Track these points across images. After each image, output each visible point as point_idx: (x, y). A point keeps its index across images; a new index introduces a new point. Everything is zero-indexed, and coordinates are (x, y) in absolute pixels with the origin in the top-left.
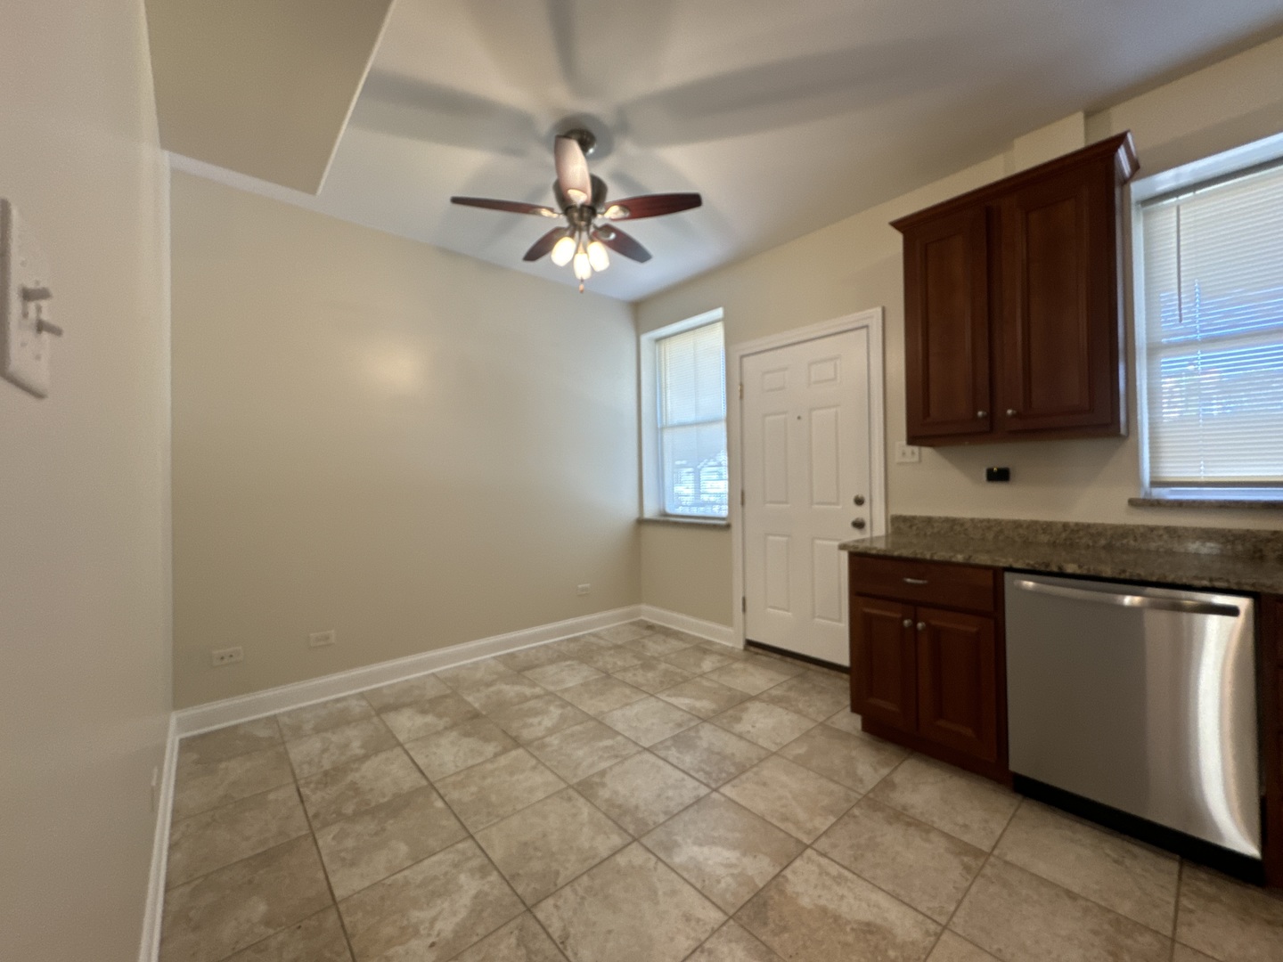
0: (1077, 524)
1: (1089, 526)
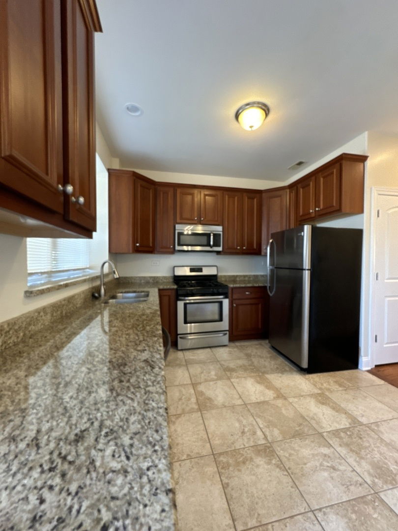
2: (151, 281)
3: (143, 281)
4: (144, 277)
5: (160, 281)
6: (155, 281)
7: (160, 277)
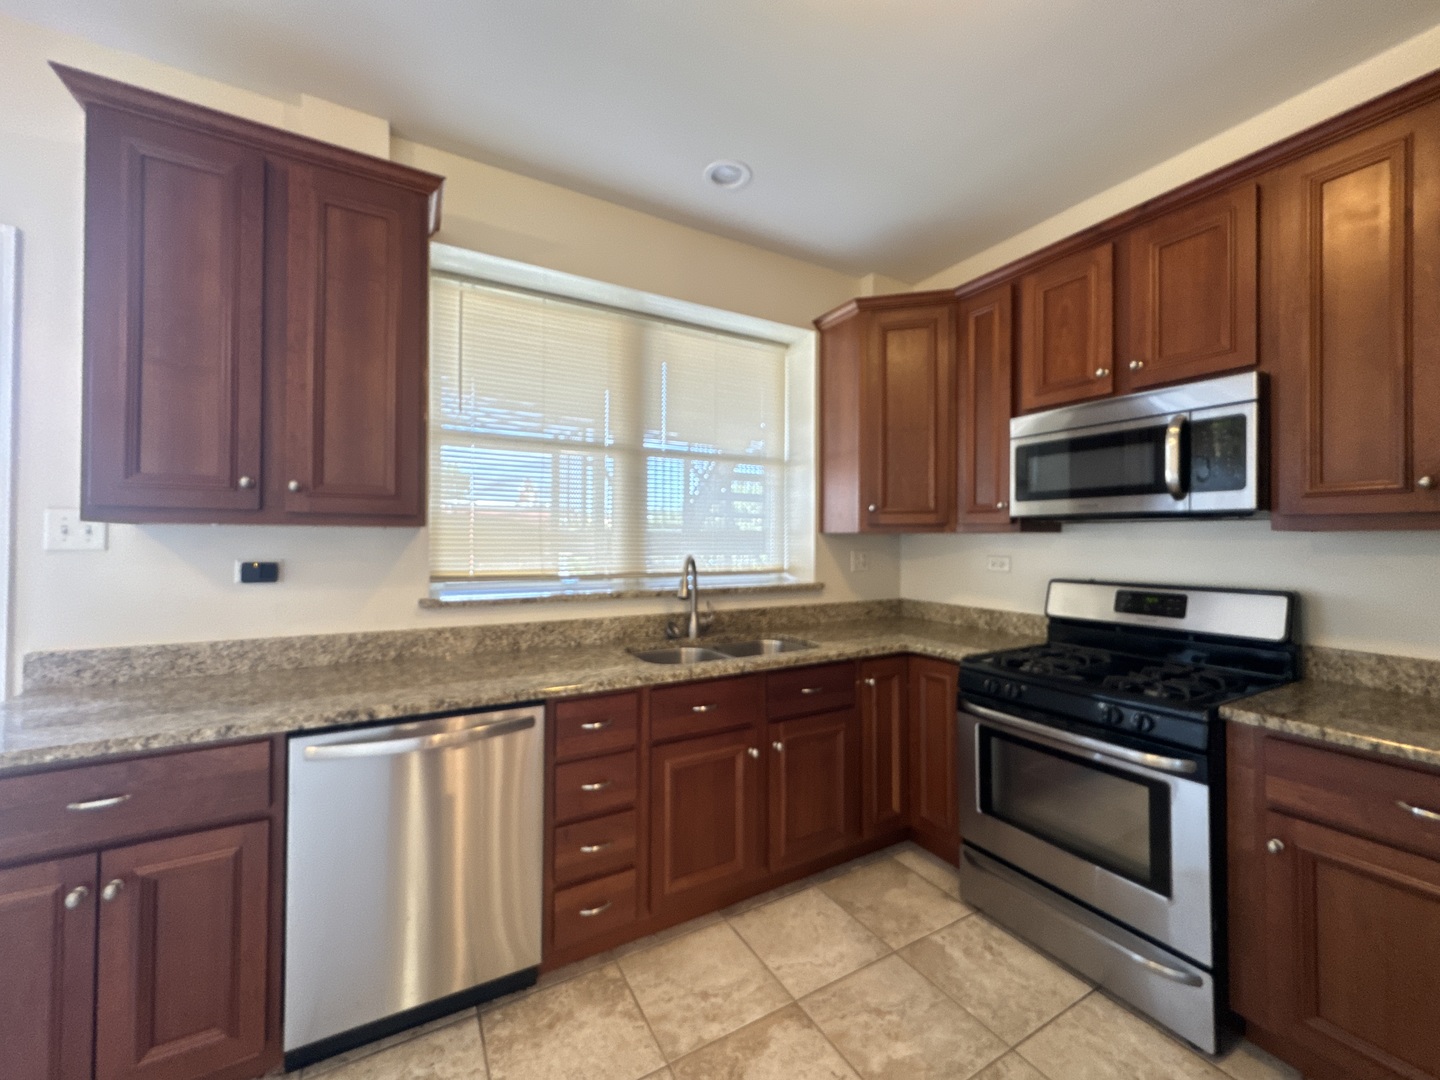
0: (365, 635)
1: (378, 636)
2: (981, 623)
3: (958, 622)
4: (963, 610)
5: (1011, 630)
6: (995, 628)
7: (1008, 613)
